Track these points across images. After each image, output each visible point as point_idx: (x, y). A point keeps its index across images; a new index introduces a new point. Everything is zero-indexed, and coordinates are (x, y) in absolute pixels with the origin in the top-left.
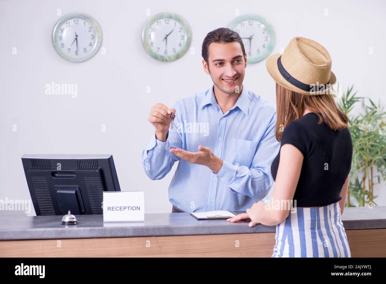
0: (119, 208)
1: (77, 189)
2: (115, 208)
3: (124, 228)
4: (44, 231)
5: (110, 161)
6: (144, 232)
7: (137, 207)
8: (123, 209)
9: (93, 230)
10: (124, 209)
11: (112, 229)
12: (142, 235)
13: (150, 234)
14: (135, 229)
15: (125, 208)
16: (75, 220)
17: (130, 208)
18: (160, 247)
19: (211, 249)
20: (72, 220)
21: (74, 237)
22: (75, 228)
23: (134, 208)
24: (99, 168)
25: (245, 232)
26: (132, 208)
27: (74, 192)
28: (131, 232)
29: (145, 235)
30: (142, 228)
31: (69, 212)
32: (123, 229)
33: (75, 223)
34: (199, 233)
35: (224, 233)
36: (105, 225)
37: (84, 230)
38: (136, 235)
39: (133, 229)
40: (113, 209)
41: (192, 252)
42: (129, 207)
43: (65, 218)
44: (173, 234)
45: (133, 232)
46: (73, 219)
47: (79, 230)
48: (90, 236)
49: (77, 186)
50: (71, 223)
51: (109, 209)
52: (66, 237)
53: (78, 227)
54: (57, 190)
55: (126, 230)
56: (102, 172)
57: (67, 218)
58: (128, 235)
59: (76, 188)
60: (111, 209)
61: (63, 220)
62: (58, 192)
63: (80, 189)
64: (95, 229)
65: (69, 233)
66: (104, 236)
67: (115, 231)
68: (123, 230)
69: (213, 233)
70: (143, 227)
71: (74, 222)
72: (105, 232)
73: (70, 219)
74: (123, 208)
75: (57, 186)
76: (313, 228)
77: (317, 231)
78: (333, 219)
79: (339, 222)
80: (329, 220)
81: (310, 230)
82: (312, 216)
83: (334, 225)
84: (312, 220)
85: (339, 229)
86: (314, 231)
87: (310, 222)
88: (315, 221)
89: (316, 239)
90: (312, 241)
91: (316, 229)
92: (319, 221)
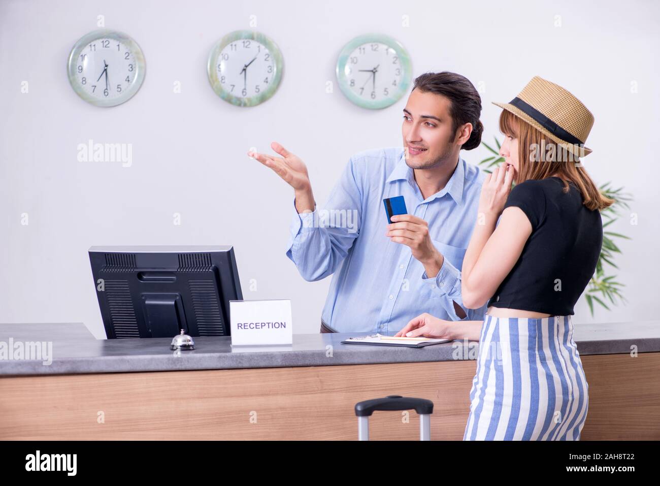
0: (254, 326)
1: (178, 298)
2: (248, 325)
3: (269, 354)
4: (152, 359)
5: (229, 256)
6: (298, 360)
7: (282, 323)
8: (260, 327)
9: (224, 357)
10: (262, 326)
11: (251, 356)
12: (295, 364)
13: (307, 362)
14: (285, 356)
15: (263, 325)
16: (190, 343)
17: (270, 325)
18: (321, 382)
19: (396, 385)
20: (186, 343)
21: (195, 367)
22: (190, 355)
23: (277, 325)
24: (213, 266)
25: (445, 359)
26: (274, 325)
27: (173, 303)
28: (279, 360)
29: (300, 363)
30: (296, 354)
31: (182, 332)
32: (268, 355)
33: (191, 348)
34: (378, 361)
35: (416, 360)
36: (235, 351)
37: (211, 357)
38: (287, 364)
39: (282, 355)
40: (246, 327)
41: (369, 389)
42: (269, 323)
43: (177, 341)
44: (340, 362)
45: (283, 360)
46: (190, 341)
47: (203, 357)
48: (219, 366)
49: (177, 294)
50: (185, 348)
51: (239, 326)
52: (183, 368)
53: (196, 353)
54: (144, 301)
55: (272, 358)
56: (217, 271)
57: (180, 340)
58: (275, 364)
59: (176, 296)
60: (243, 327)
61: (172, 344)
62: (147, 302)
63: (181, 297)
64: (227, 356)
65: (188, 361)
66: (240, 366)
67: (256, 358)
68: (268, 357)
69: (399, 360)
70: (296, 352)
71: (189, 346)
72: (242, 360)
73: (185, 341)
74: (260, 325)
75: (145, 293)
76: (531, 348)
77: (537, 352)
78: (561, 338)
79: (571, 343)
80: (555, 337)
81: (527, 351)
82: (529, 331)
83: (563, 345)
84: (530, 336)
85: (570, 351)
86: (533, 353)
87: (527, 338)
88: (536, 338)
89: (536, 364)
90: (530, 366)
91: (537, 349)
92: (540, 338)
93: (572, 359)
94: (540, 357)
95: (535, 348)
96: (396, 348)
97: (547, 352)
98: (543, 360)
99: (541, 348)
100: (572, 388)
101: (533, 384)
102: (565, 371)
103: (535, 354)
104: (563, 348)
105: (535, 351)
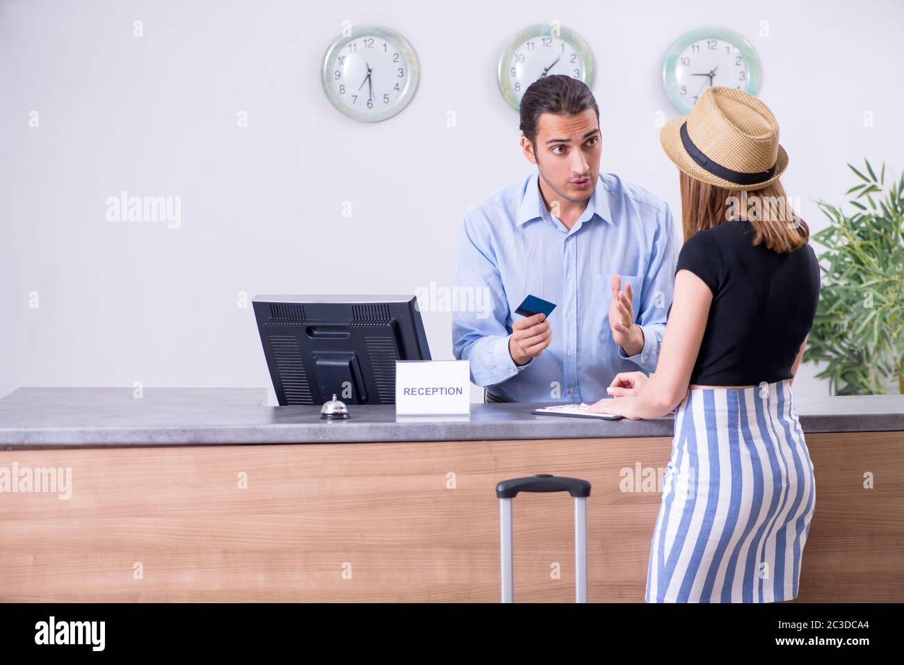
0: (424, 391)
1: (353, 358)
2: (417, 390)
3: (431, 424)
4: (289, 429)
5: (410, 307)
6: (466, 433)
7: (457, 389)
8: (431, 393)
9: (376, 427)
10: (433, 391)
11: (409, 426)
12: (463, 437)
13: (477, 435)
14: (450, 427)
15: (435, 390)
16: (344, 410)
17: (444, 390)
18: (495, 459)
19: (588, 464)
20: (339, 411)
21: (342, 439)
22: (344, 425)
23: (451, 391)
24: (392, 319)
25: (648, 435)
26: (448, 391)
27: (347, 364)
28: (443, 433)
29: (468, 437)
30: (463, 426)
31: (334, 397)
32: (429, 426)
33: (345, 416)
34: (565, 435)
35: (611, 435)
36: (399, 420)
37: (360, 427)
38: (453, 437)
39: (447, 426)
40: (414, 393)
41: (555, 469)
42: (442, 389)
43: (327, 408)
44: (517, 436)
45: (447, 432)
46: (342, 408)
47: (351, 428)
48: (370, 438)
49: (352, 353)
50: (337, 417)
51: (406, 391)
52: (327, 439)
53: (350, 422)
54: (316, 360)
55: (434, 429)
56: (397, 328)
57: (331, 407)
58: (437, 437)
59: (352, 355)
60: (410, 392)
61: (322, 411)
62: (318, 363)
63: (357, 357)
64: (379, 427)
65: (333, 433)
66: (395, 438)
67: (415, 430)
68: (429, 429)
69: (590, 434)
70: (464, 424)
71: (342, 414)
72: (398, 431)
73: (337, 408)
74: (432, 390)
75: (316, 352)
76: (732, 425)
77: (740, 430)
78: (774, 411)
79: (790, 415)
80: (765, 410)
81: (727, 429)
82: (729, 404)
83: (777, 420)
84: (730, 411)
85: (787, 427)
86: (735, 430)
87: (726, 414)
88: (737, 413)
89: (738, 445)
90: (731, 447)
91: (739, 426)
92: (744, 412)
93: (788, 436)
94: (744, 436)
95: (737, 425)
96: (587, 421)
97: (754, 429)
98: (749, 439)
99: (745, 424)
100: (787, 472)
101: (734, 470)
102: (778, 452)
103: (738, 432)
104: (776, 422)
105: (737, 428)
